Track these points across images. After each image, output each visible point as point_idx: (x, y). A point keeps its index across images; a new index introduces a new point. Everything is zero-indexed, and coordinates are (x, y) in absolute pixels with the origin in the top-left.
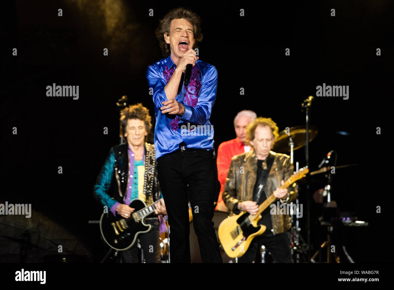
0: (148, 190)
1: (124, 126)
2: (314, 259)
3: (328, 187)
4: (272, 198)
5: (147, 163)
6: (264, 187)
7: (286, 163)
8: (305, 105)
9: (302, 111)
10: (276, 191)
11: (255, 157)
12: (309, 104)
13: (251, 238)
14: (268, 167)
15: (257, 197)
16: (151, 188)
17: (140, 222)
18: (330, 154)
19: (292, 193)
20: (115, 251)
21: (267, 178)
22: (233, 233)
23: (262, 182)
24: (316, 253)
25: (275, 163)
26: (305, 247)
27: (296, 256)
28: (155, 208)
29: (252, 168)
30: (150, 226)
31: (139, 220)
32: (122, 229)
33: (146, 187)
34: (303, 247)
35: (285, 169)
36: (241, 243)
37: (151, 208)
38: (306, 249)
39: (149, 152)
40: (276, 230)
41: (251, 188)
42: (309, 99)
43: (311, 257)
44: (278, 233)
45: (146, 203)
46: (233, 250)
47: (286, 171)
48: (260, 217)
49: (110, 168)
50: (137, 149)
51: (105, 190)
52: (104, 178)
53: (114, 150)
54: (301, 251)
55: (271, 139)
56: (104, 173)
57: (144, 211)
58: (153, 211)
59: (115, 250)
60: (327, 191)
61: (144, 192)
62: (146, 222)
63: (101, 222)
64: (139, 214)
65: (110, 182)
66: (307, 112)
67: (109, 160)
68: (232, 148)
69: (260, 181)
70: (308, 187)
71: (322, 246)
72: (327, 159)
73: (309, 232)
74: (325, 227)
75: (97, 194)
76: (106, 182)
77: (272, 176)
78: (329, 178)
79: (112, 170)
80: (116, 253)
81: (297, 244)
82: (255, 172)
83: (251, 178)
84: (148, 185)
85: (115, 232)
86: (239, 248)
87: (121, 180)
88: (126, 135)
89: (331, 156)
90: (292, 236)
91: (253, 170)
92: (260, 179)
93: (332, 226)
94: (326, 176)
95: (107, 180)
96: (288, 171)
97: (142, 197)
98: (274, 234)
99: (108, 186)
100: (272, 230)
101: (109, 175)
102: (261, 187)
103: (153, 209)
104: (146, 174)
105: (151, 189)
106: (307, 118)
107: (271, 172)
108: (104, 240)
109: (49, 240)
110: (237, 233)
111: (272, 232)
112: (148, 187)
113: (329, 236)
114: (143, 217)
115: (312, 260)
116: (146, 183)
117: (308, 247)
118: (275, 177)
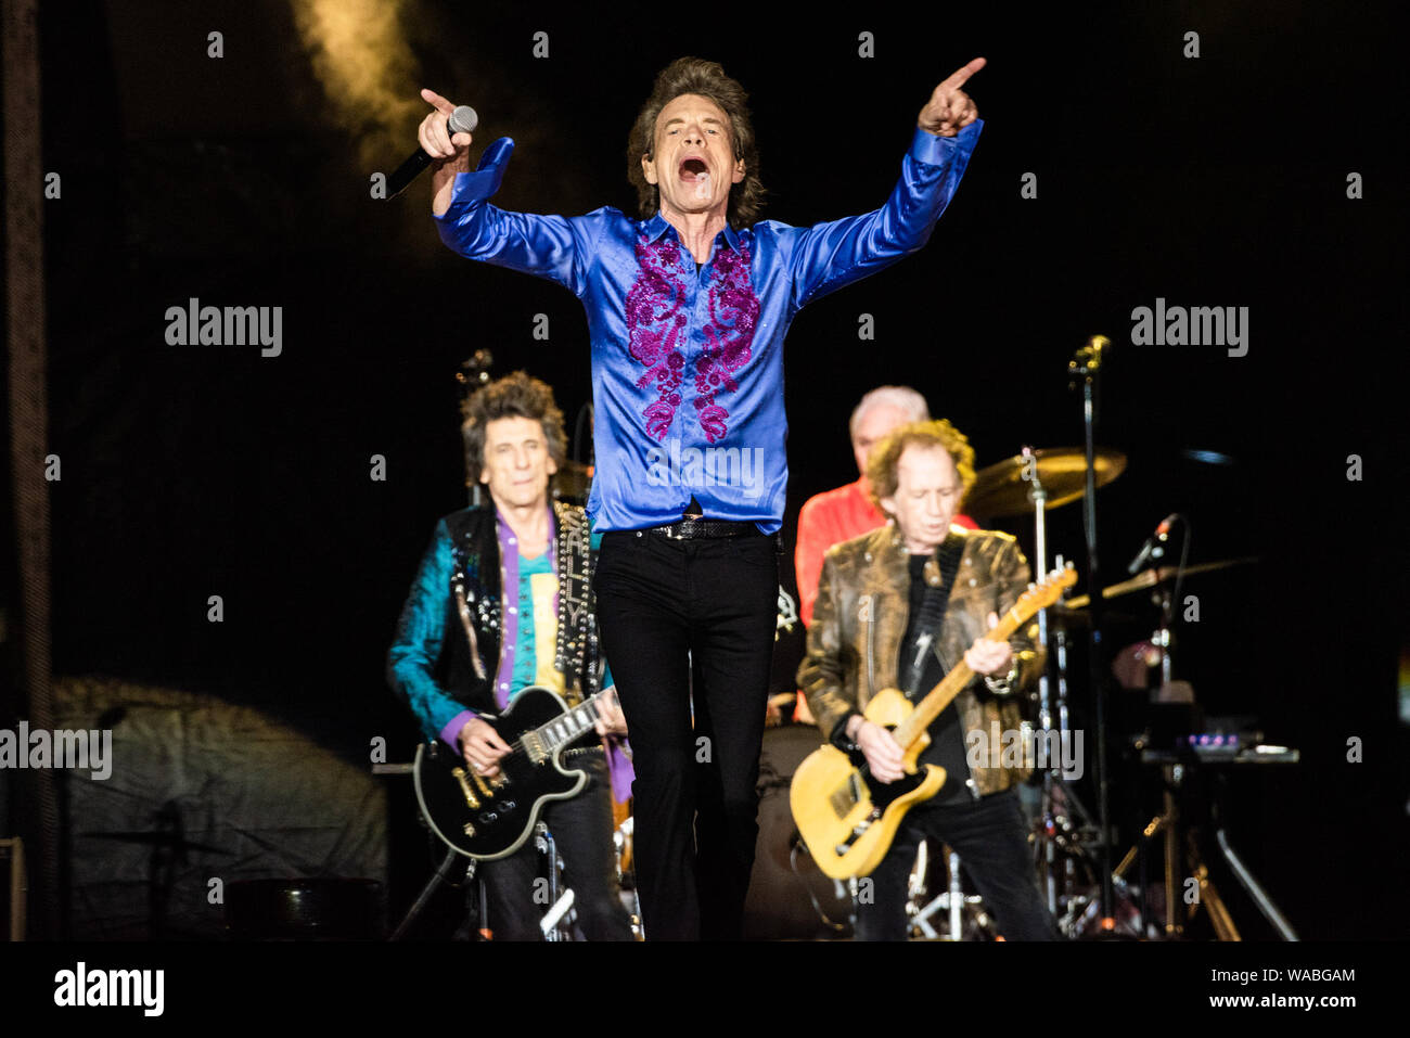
0: (570, 659)
1: (477, 449)
2: (1123, 877)
3: (1163, 638)
4: (962, 674)
5: (563, 567)
6: (934, 641)
7: (1002, 559)
8: (1079, 366)
9: (1072, 385)
10: (974, 650)
11: (902, 545)
12: (1092, 364)
13: (896, 810)
14: (943, 577)
15: (913, 677)
16: (578, 649)
17: (549, 762)
18: (1165, 525)
19: (1026, 655)
20: (467, 861)
21: (943, 611)
22: (838, 798)
23: (929, 628)
24: (1130, 856)
25: (967, 562)
26: (1093, 836)
27: (1063, 867)
28: (598, 715)
29: (894, 581)
30: (583, 776)
31: (543, 755)
32: (490, 787)
33: (565, 646)
34: (1086, 837)
35: (1002, 579)
36: (866, 829)
37: (582, 716)
38: (1094, 844)
39: (568, 532)
40: (982, 784)
41: (892, 645)
42: (1092, 347)
43: (1113, 868)
44: (987, 790)
45: (567, 699)
46: (841, 854)
47: (1005, 586)
48: (926, 740)
49: (438, 586)
50: (526, 521)
51: (424, 661)
52: (421, 622)
53: (449, 525)
54: (1079, 851)
55: (955, 489)
56: (421, 604)
57: (559, 727)
58: (590, 725)
59: (468, 859)
60: (1160, 648)
61: (559, 665)
62: (568, 762)
63: (416, 768)
64: (545, 736)
65: (440, 635)
66: (1088, 390)
67: (435, 561)
68: (845, 512)
69: (919, 623)
70: (1097, 636)
71: (1149, 831)
72: (1157, 543)
73: (1103, 785)
74: (1157, 769)
75: (399, 678)
76: (428, 634)
77: (961, 604)
78: (1166, 604)
79: (445, 593)
80: (471, 868)
81: (1066, 827)
82: (902, 596)
83: (891, 614)
84: (571, 641)
85: (464, 799)
86: (858, 845)
87: (477, 624)
88: (485, 479)
89: (1169, 533)
90: (1046, 800)
91: (895, 587)
92: (921, 616)
93: (1179, 762)
94: (1156, 599)
95: (433, 628)
96: (1010, 585)
97: (550, 681)
98: (977, 795)
99: (437, 647)
100: (970, 783)
101: (437, 610)
102: (924, 641)
103: (591, 720)
104: (561, 605)
105: (580, 653)
106: (1088, 407)
107: (957, 593)
108: (430, 828)
109: (244, 833)
110: (851, 798)
111: (969, 790)
112: (571, 646)
113: (1168, 798)
114: (558, 747)
115: (1116, 879)
116: (562, 633)
117: (1101, 838)
118: (969, 606)
